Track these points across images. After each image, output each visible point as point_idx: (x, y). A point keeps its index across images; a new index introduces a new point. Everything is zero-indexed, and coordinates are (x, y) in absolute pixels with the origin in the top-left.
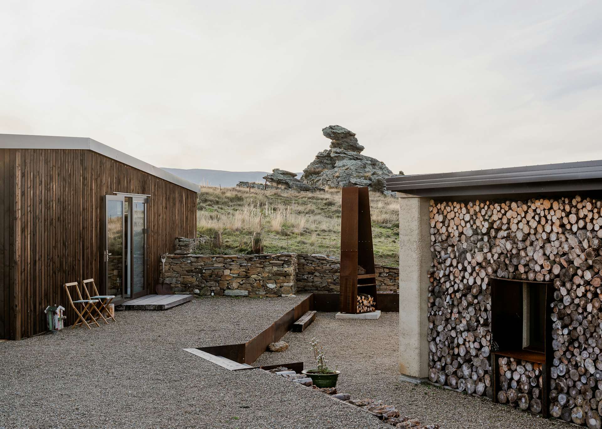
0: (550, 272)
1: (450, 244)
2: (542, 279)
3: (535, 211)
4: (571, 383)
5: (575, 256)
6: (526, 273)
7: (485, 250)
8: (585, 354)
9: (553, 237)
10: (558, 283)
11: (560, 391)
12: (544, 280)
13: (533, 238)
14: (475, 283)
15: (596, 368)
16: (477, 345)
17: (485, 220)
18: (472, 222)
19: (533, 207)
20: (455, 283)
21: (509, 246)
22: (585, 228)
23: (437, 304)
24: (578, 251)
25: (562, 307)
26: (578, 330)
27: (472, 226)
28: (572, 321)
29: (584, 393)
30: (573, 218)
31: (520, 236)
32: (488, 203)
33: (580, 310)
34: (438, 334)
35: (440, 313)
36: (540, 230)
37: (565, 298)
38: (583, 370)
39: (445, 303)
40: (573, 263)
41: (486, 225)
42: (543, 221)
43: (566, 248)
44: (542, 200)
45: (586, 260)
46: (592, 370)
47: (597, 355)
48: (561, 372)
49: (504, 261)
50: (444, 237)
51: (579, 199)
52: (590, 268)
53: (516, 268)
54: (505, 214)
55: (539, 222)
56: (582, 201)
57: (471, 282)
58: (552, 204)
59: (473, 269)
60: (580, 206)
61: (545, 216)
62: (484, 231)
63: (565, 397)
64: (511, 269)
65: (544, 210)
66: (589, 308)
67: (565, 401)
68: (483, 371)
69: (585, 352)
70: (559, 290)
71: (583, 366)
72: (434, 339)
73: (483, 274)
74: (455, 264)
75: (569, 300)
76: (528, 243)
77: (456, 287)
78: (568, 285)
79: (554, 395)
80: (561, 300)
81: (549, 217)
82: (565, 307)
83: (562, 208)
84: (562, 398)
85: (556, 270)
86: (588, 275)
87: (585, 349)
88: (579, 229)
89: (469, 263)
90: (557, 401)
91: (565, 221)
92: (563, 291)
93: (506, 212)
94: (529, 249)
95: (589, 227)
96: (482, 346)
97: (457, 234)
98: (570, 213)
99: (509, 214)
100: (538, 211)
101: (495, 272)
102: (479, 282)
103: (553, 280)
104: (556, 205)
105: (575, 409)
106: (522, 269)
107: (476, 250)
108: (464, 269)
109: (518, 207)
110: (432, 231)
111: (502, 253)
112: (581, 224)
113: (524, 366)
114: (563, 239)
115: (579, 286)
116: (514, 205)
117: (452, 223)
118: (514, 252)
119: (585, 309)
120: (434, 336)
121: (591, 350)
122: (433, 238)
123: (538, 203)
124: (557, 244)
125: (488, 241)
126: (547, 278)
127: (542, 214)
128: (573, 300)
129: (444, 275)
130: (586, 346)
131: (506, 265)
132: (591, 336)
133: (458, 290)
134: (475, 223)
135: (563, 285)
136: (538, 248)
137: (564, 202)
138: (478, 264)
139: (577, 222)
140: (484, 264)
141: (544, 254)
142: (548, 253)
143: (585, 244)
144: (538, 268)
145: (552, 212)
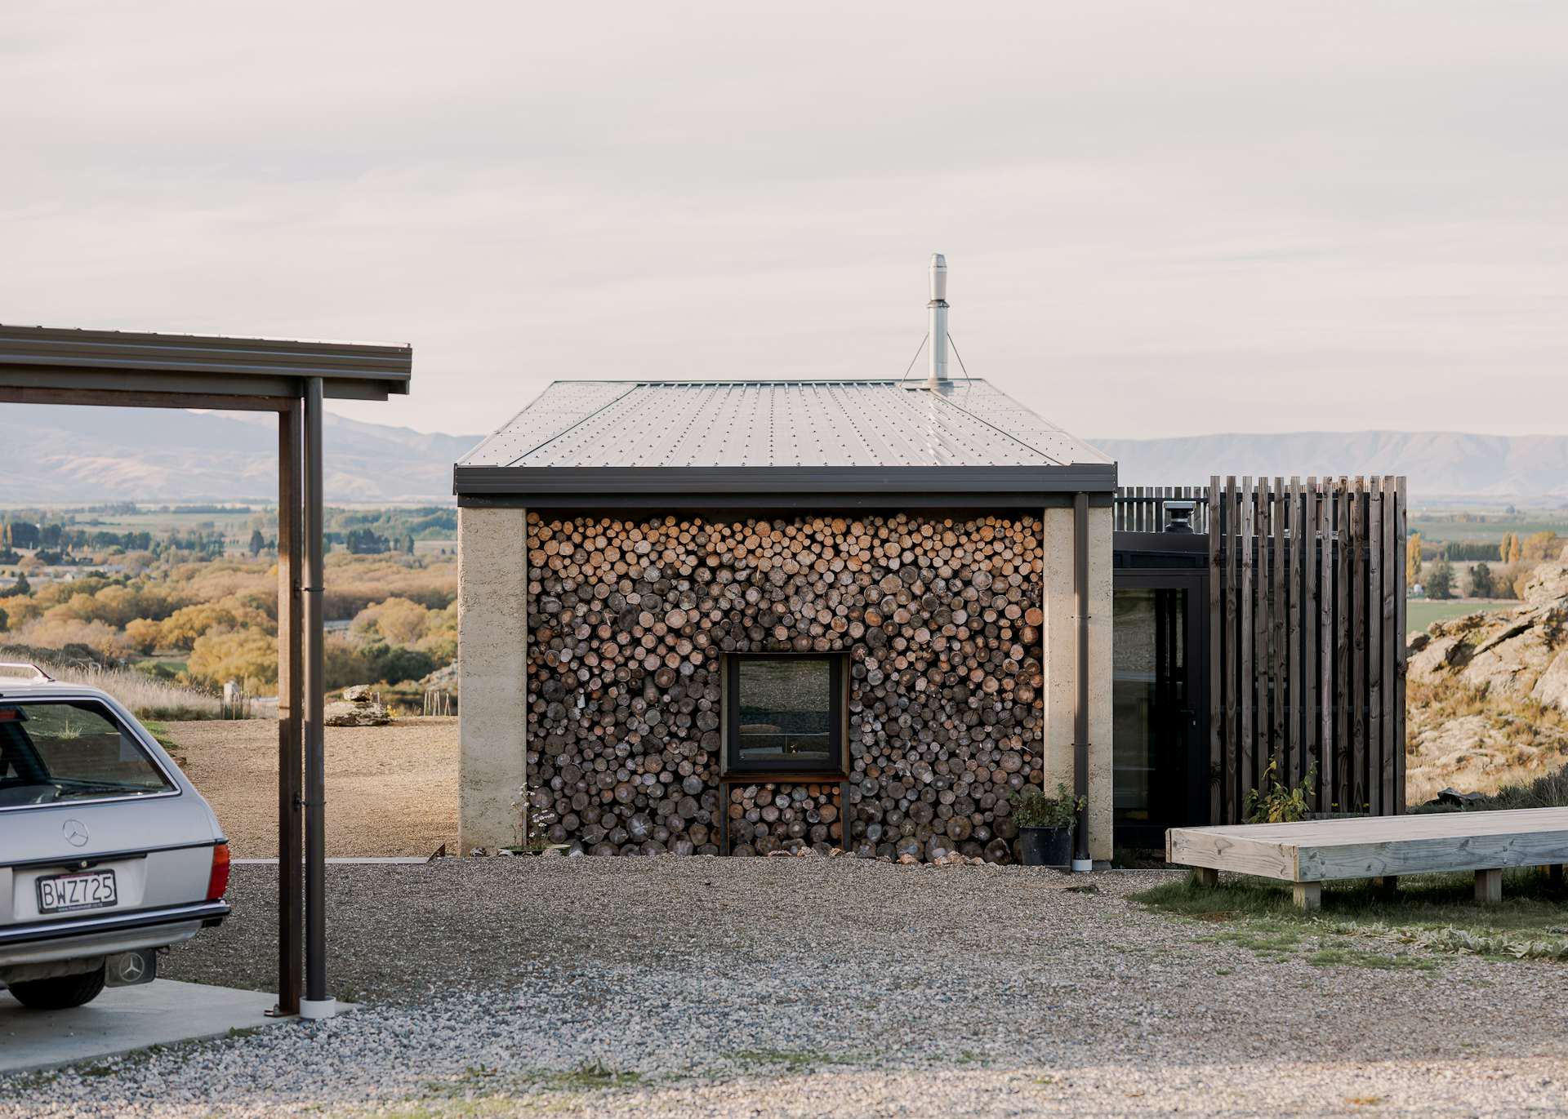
0: (843, 635)
1: (588, 597)
2: (827, 648)
3: (812, 537)
4: (889, 804)
5: (894, 606)
6: (790, 639)
7: (686, 606)
8: (913, 756)
9: (846, 578)
10: (861, 651)
11: (870, 819)
12: (831, 649)
13: (799, 581)
14: (664, 664)
15: (935, 773)
16: (665, 777)
17: (688, 553)
18: (653, 556)
19: (808, 530)
20: (603, 670)
21: (753, 595)
22: (915, 563)
23: (550, 714)
24: (903, 599)
25: (868, 688)
26: (901, 720)
27: (652, 563)
28: (888, 709)
29: (917, 814)
30: (893, 548)
31: (778, 578)
32: (698, 522)
33: (902, 690)
34: (558, 770)
35: (560, 732)
36: (821, 567)
37: (870, 675)
38: (911, 779)
39: (577, 712)
40: (891, 617)
41: (692, 561)
42: (828, 553)
43: (874, 595)
44: (828, 520)
45: (918, 612)
46: (927, 778)
47: (937, 754)
48: (869, 790)
49: (741, 622)
50: (569, 585)
51: (902, 519)
52: (925, 623)
53: (769, 633)
54: (742, 542)
55: (819, 556)
56: (907, 523)
57: (652, 663)
58: (849, 528)
59: (661, 640)
60: (903, 530)
61: (835, 547)
62: (685, 571)
63: (878, 827)
64: (757, 635)
65: (834, 535)
66: (921, 684)
67: (879, 834)
68: (683, 822)
69: (914, 752)
70: (863, 662)
71: (908, 774)
72: (547, 783)
73: (685, 647)
74: (605, 632)
75: (880, 675)
76: (790, 590)
77: (608, 678)
78: (881, 653)
79: (860, 828)
80: (865, 679)
81: (844, 547)
82: (873, 688)
83: (871, 532)
84: (874, 831)
85: (857, 631)
86: (923, 635)
87: (913, 748)
88: (902, 565)
89: (647, 630)
90: (866, 837)
91: (878, 552)
92: (871, 664)
93: (745, 538)
94: (794, 600)
95: (923, 562)
96: (678, 778)
97: (611, 578)
98: (887, 541)
99: (751, 543)
100: (819, 537)
101: (714, 642)
102: (673, 662)
103: (849, 648)
104: (857, 529)
105: (902, 842)
106: (781, 633)
107: (668, 607)
108: (636, 642)
109: (773, 529)
110: (536, 573)
111: (732, 608)
112: (908, 557)
113: (790, 795)
114: (866, 581)
115: (903, 653)
116: (763, 526)
117: (596, 559)
118: (764, 605)
119: (911, 688)
120: (547, 777)
121: (923, 748)
122: (536, 588)
123: (818, 524)
124: (854, 589)
125: (691, 589)
126: (838, 644)
127: (829, 541)
128: (887, 677)
129: (574, 657)
130: (914, 744)
131: (746, 629)
132: (925, 725)
133: (616, 683)
134: (660, 557)
135: (870, 653)
136: (810, 597)
137: (872, 523)
138: (670, 630)
139: (900, 556)
140: (688, 630)
141: (828, 607)
142: (832, 604)
143: (918, 588)
144: (816, 630)
145: (851, 540)
